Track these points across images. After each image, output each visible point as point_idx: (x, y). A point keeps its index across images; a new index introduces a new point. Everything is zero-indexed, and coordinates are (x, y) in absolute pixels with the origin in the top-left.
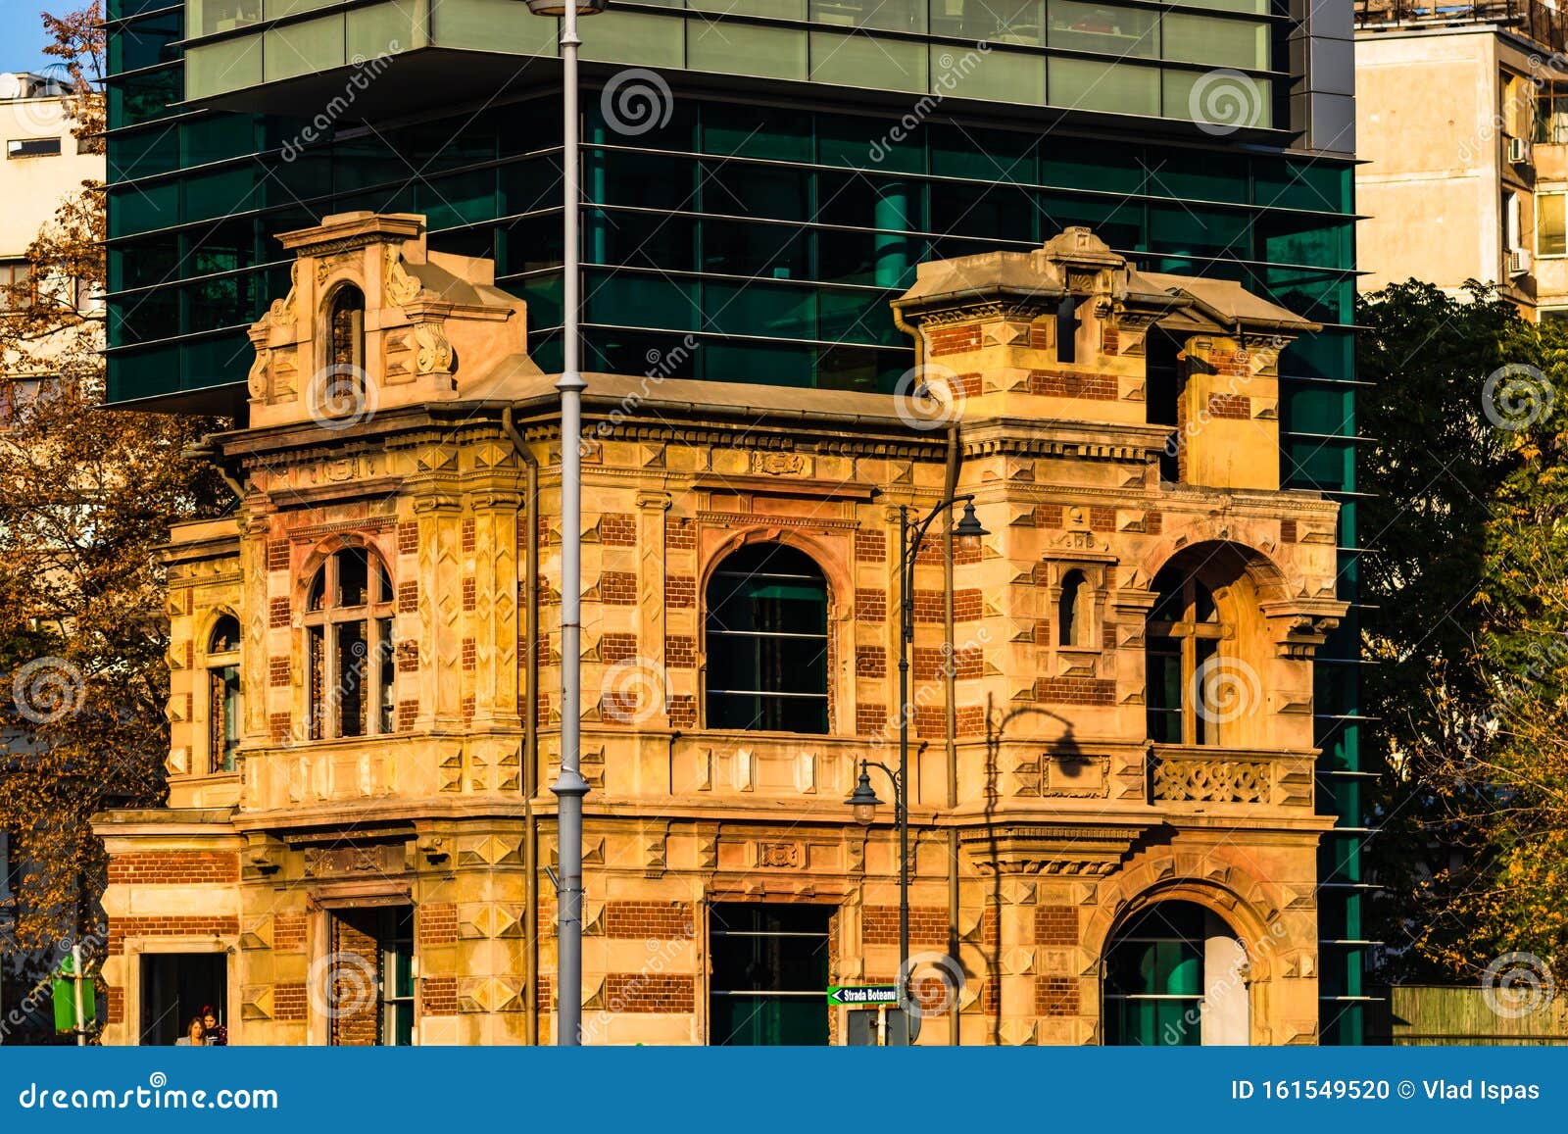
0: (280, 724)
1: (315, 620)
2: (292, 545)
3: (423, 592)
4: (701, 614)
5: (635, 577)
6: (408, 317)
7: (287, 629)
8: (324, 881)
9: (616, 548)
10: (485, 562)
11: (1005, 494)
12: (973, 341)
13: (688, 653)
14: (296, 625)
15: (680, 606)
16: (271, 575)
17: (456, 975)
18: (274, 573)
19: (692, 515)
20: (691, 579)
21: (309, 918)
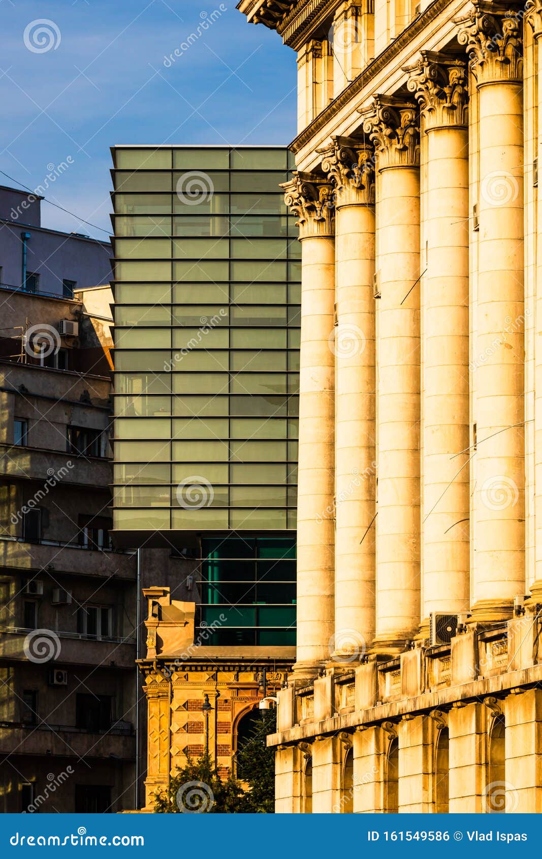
4: (233, 737)
5: (203, 723)
9: (195, 712)
13: (228, 750)
15: (224, 733)
19: (229, 698)
20: (230, 723)
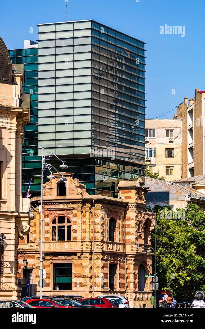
0: (47, 239)
1: (54, 225)
2: (50, 215)
3: (78, 222)
6: (76, 187)
7: (49, 226)
8: (53, 260)
10: (88, 219)
11: (135, 212)
12: (129, 192)
14: (50, 226)
16: (45, 219)
17: (81, 272)
18: (46, 219)
21: (51, 264)
